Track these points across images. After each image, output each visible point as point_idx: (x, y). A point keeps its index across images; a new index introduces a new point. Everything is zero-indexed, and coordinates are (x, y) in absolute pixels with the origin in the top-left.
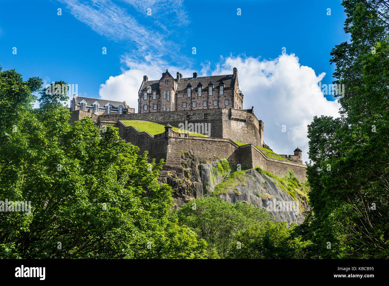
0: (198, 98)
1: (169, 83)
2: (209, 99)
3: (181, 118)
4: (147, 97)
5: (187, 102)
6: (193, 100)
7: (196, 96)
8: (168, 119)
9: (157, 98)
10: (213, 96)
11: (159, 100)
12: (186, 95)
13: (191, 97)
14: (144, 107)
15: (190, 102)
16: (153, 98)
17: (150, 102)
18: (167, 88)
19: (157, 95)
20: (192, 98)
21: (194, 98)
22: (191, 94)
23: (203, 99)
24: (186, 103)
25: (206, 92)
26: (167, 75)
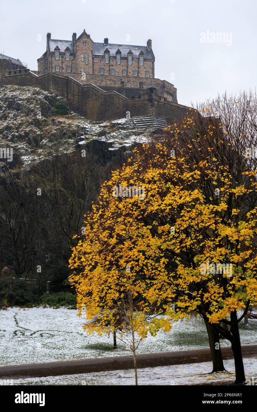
0: (116, 66)
1: (87, 44)
2: (128, 68)
3: (114, 84)
4: (59, 57)
5: (105, 68)
6: (111, 67)
7: (115, 63)
8: (100, 84)
9: (71, 60)
10: (133, 66)
11: (73, 62)
12: (104, 61)
13: (109, 63)
14: (55, 68)
15: (108, 69)
16: (65, 59)
17: (62, 62)
18: (85, 49)
19: (71, 57)
20: (111, 64)
21: (112, 66)
22: (109, 60)
23: (122, 68)
24: (104, 70)
25: (126, 61)
26: (85, 36)
